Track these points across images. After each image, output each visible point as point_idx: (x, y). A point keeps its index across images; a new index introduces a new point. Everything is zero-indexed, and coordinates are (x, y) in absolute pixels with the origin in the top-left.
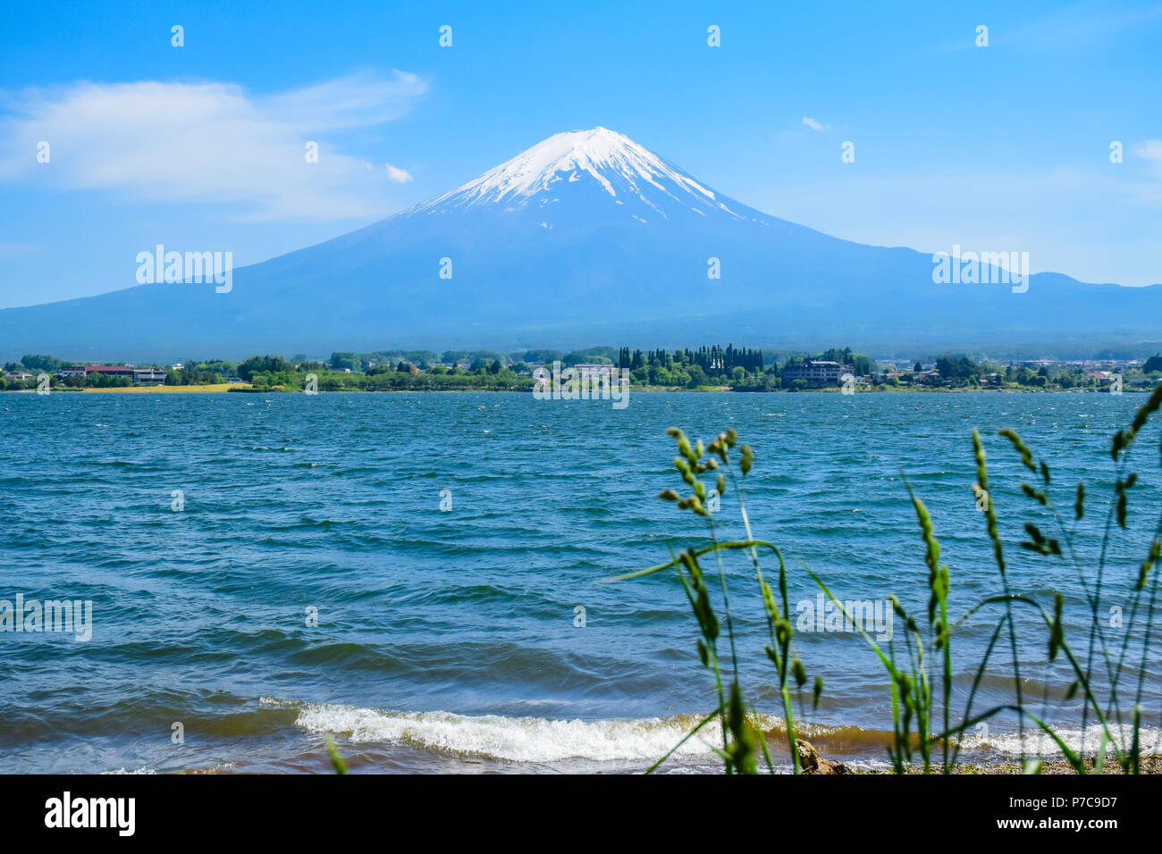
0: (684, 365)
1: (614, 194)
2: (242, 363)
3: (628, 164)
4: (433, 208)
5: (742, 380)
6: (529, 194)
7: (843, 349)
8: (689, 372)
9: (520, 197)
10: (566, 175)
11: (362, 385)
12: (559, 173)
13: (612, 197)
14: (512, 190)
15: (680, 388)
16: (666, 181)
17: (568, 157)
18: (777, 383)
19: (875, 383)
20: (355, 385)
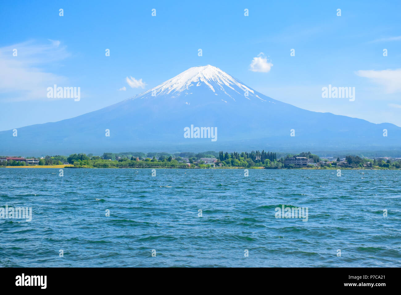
0: (245, 158)
2: (69, 157)
3: (220, 79)
4: (143, 96)
5: (269, 164)
6: (181, 91)
7: (307, 153)
8: (247, 161)
9: (177, 92)
10: (195, 83)
11: (117, 166)
12: (193, 83)
13: (214, 92)
14: (174, 89)
15: (244, 167)
16: (235, 86)
17: (196, 76)
18: (283, 166)
19: (322, 166)
20: (115, 166)
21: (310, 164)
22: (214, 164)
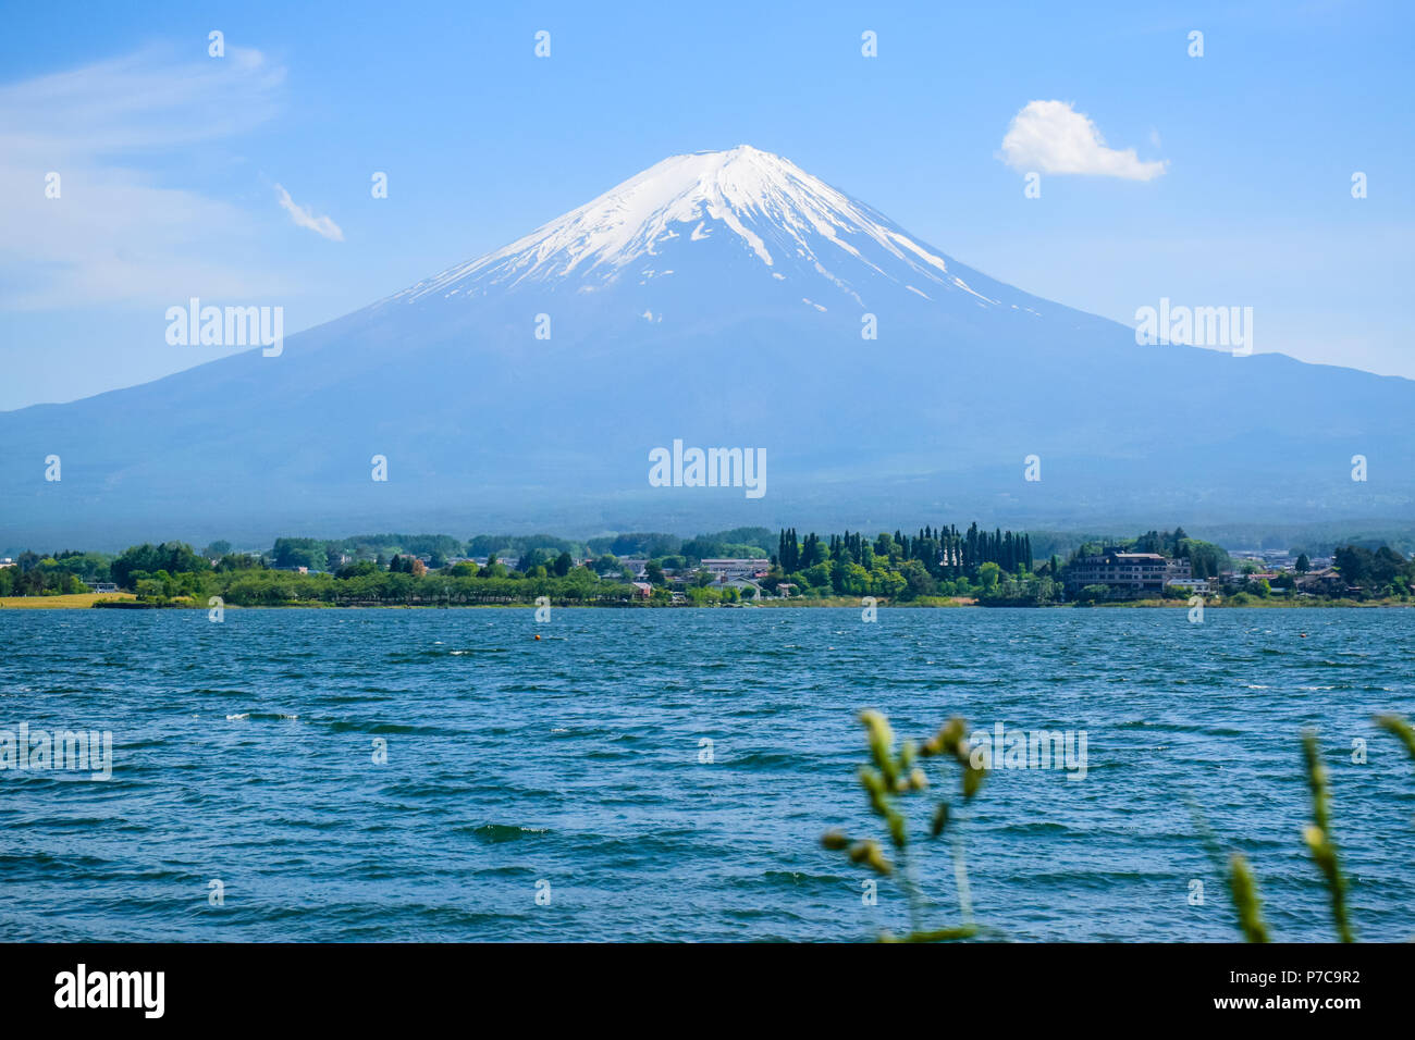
0: (893, 560)
1: (769, 262)
2: (119, 557)
3: (794, 209)
4: (455, 286)
5: (995, 587)
6: (621, 261)
7: (1172, 532)
8: (902, 572)
9: (607, 267)
10: (683, 228)
11: (328, 596)
12: (674, 224)
13: (766, 266)
14: (592, 256)
15: (886, 600)
16: (862, 240)
17: (690, 197)
18: (1057, 591)
19: (1228, 591)
20: (316, 596)
21: (1174, 583)
22: (754, 584)
